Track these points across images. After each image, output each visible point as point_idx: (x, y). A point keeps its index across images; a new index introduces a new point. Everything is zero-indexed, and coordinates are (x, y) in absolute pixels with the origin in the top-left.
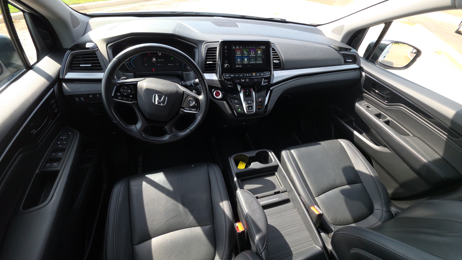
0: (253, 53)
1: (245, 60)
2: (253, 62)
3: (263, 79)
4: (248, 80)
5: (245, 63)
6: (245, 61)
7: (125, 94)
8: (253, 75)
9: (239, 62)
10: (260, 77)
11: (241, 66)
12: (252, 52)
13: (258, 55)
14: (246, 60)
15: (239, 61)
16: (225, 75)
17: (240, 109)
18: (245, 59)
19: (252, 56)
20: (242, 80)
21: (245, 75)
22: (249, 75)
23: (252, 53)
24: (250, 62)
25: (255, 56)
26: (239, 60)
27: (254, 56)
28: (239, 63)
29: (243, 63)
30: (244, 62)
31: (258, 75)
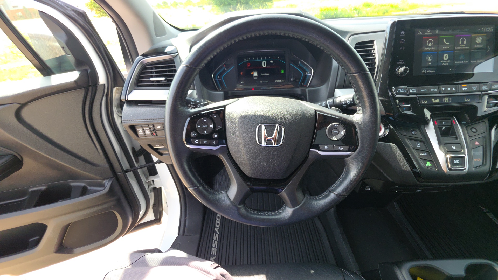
0: (465, 42)
1: (444, 57)
2: (462, 62)
3: (486, 98)
4: (449, 100)
5: (443, 64)
6: (445, 59)
7: (205, 132)
8: (463, 89)
9: (429, 62)
10: (480, 93)
11: (434, 71)
12: (463, 41)
13: (476, 46)
14: (447, 57)
15: (430, 60)
16: (396, 90)
17: (428, 163)
18: (445, 55)
19: (462, 48)
20: (433, 99)
21: (444, 89)
22: (451, 89)
23: (460, 43)
24: (456, 62)
25: (469, 47)
26: (429, 58)
27: (467, 48)
28: (430, 64)
29: (439, 64)
30: (442, 62)
31: (475, 89)
